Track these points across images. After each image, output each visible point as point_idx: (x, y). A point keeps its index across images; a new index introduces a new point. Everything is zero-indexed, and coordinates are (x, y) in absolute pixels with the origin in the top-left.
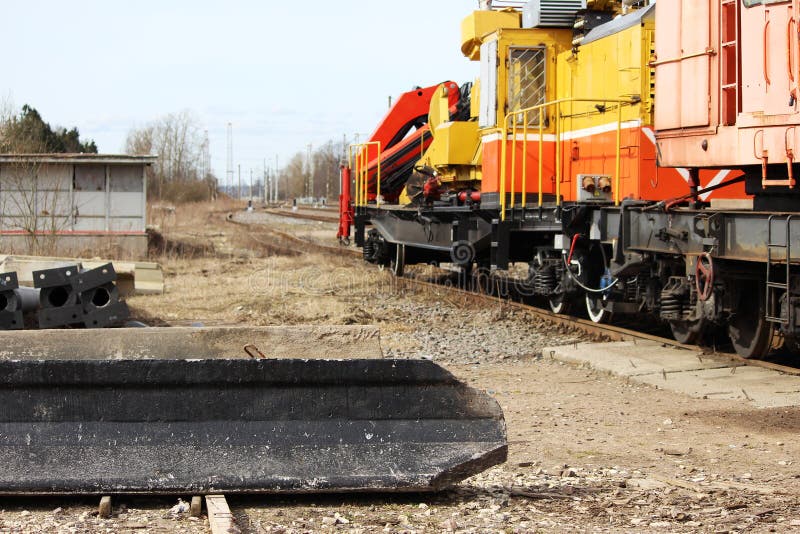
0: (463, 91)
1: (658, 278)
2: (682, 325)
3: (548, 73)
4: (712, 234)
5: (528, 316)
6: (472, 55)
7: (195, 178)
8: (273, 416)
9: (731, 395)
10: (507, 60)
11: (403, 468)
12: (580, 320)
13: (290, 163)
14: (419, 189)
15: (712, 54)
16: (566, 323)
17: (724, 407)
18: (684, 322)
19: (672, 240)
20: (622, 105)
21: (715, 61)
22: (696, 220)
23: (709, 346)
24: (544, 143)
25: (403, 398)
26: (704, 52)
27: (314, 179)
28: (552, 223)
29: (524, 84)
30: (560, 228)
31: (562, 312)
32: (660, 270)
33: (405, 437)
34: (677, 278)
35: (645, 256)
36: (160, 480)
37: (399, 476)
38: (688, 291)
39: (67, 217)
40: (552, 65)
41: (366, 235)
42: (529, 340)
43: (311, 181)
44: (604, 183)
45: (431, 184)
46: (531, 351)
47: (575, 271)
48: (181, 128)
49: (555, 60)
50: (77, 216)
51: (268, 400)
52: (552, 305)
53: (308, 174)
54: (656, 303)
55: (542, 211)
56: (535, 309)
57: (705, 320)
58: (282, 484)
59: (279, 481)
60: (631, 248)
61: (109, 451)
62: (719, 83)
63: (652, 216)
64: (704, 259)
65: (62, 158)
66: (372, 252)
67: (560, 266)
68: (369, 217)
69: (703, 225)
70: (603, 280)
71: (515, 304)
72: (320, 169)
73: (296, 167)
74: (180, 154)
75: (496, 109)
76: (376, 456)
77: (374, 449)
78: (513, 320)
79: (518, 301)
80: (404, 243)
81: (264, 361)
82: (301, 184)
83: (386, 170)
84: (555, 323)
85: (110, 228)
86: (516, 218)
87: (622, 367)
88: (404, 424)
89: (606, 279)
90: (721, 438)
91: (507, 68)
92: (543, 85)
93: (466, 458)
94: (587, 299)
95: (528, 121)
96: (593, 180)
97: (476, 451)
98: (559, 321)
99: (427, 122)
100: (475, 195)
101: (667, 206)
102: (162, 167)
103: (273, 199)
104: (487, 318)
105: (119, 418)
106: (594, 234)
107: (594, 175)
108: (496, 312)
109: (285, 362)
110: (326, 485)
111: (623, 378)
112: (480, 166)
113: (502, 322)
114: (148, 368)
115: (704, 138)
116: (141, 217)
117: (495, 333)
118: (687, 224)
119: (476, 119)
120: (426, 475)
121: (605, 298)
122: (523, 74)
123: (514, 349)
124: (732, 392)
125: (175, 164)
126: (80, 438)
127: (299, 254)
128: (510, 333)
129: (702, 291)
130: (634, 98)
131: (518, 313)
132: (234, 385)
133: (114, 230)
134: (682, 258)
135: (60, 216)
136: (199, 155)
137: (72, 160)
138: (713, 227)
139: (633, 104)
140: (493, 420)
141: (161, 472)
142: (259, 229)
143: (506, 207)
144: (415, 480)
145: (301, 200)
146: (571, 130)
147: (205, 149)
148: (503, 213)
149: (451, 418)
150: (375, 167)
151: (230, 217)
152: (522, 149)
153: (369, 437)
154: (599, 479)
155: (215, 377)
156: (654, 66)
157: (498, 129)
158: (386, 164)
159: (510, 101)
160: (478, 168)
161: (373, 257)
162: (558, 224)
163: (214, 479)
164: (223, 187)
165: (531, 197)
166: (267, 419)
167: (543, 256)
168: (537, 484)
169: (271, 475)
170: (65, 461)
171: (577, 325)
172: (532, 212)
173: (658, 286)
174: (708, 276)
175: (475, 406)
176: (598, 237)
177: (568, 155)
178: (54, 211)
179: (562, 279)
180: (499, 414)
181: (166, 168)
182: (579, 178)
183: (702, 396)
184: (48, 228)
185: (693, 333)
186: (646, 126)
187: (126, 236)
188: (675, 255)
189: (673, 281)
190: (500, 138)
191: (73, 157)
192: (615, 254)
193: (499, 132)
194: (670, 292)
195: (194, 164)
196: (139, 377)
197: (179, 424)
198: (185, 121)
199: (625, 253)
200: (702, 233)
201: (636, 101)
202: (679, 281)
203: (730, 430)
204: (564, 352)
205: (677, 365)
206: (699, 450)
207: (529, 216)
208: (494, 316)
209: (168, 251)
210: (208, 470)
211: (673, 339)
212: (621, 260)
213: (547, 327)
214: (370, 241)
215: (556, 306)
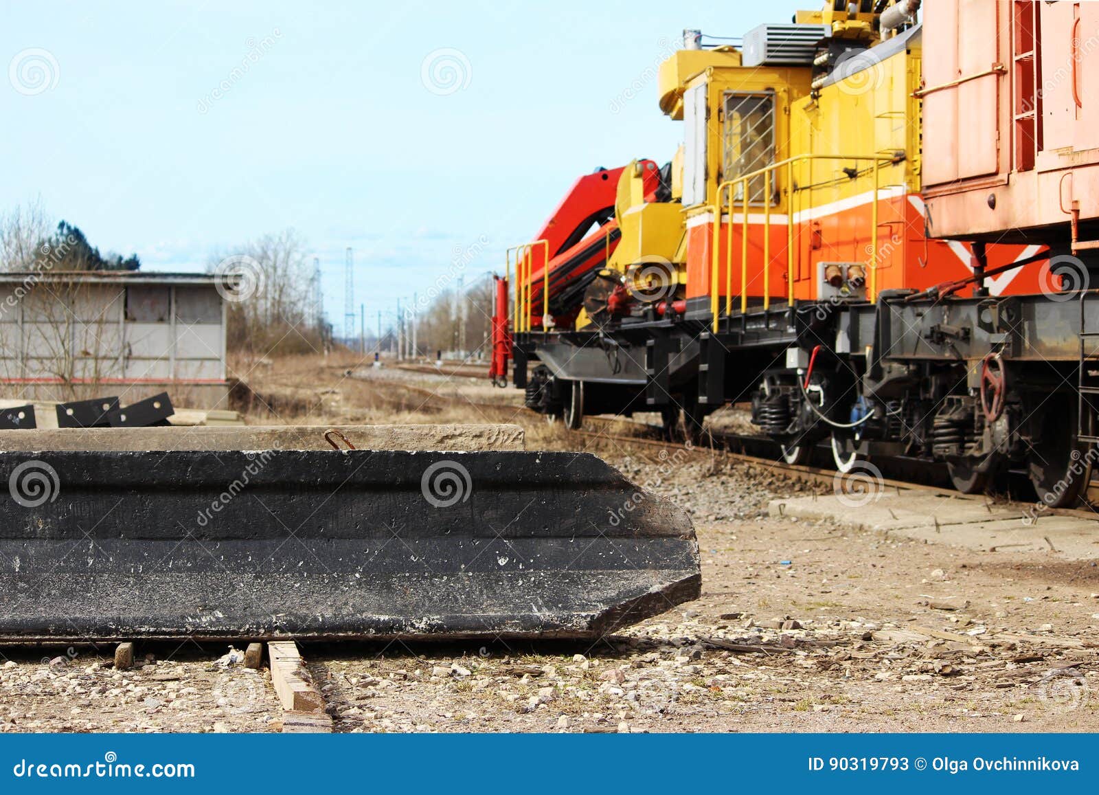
0: (665, 174)
1: (930, 400)
2: (963, 464)
3: (778, 128)
4: (1002, 326)
5: (751, 471)
6: (674, 113)
7: (302, 324)
8: (366, 533)
9: (1029, 547)
10: (720, 111)
11: (550, 604)
12: (824, 472)
13: (433, 303)
14: (602, 302)
15: (1000, 73)
16: (804, 477)
17: (1017, 559)
18: (965, 458)
19: (948, 340)
20: (880, 167)
21: (1005, 81)
22: (980, 310)
23: (1002, 493)
24: (772, 227)
25: (550, 507)
26: (990, 70)
27: (467, 325)
28: (783, 332)
29: (745, 145)
30: (794, 339)
31: (799, 462)
32: (933, 390)
33: (555, 562)
34: (955, 397)
35: (912, 367)
36: (204, 620)
37: (544, 615)
38: (972, 415)
39: (117, 359)
40: (784, 117)
41: (530, 375)
42: (752, 499)
43: (463, 328)
44: (855, 274)
45: (617, 294)
46: (753, 510)
47: (815, 399)
48: (282, 255)
49: (788, 111)
50: (128, 358)
51: (360, 508)
52: (785, 453)
53: (459, 319)
54: (928, 435)
55: (770, 316)
56: (761, 460)
57: (996, 454)
58: (378, 626)
59: (373, 621)
60: (892, 356)
61: (132, 581)
62: (1011, 115)
63: (920, 310)
64: (992, 364)
65: (109, 276)
66: (538, 397)
67: (795, 395)
68: (533, 347)
69: (990, 316)
70: (855, 411)
71: (735, 456)
72: (475, 311)
73: (442, 310)
74: (281, 291)
75: (706, 180)
76: (512, 588)
77: (510, 580)
78: (731, 476)
79: (739, 452)
80: (581, 380)
81: (352, 454)
82: (450, 333)
83: (558, 282)
84: (790, 479)
85: (175, 376)
86: (735, 330)
87: (878, 520)
88: (552, 544)
89: (859, 409)
90: (1012, 591)
91: (721, 122)
92: (772, 146)
93: (641, 591)
94: (833, 441)
95: (749, 197)
96: (840, 269)
97: (656, 583)
98: (794, 476)
99: (614, 216)
100: (678, 305)
101: (941, 293)
102: (255, 309)
103: (411, 354)
104: (694, 474)
105: (147, 534)
106: (842, 345)
107: (841, 264)
108: (708, 466)
109: (383, 456)
110: (440, 627)
111: (879, 533)
112: (684, 265)
113: (714, 478)
114: (188, 463)
115: (991, 191)
116: (219, 360)
117: (705, 491)
118: (968, 316)
119: (679, 201)
120: (584, 614)
121: (857, 437)
122: (743, 131)
123: (732, 510)
124: (1031, 544)
125: (273, 305)
126: (91, 562)
127: (439, 410)
128: (726, 491)
129: (990, 410)
130: (897, 155)
131: (739, 467)
132: (311, 488)
133: (181, 377)
134: (962, 365)
135: (105, 358)
136: (307, 292)
137: (123, 280)
138: (1005, 316)
139: (895, 163)
140: (680, 539)
141: (205, 608)
142: (386, 385)
143: (720, 316)
144: (567, 620)
145: (449, 355)
146: (811, 207)
147: (316, 283)
148: (715, 325)
149: (620, 536)
150: (542, 279)
151: (349, 373)
152: (741, 234)
153: (502, 562)
154: (835, 632)
155: (283, 476)
156: (921, 96)
157: (708, 207)
158: (556, 275)
159: (725, 166)
160: (680, 267)
161: (540, 404)
162: (791, 334)
163: (279, 619)
164: (341, 340)
165: (755, 301)
166: (358, 536)
167: (772, 382)
168: (745, 636)
169: (361, 612)
170: (69, 594)
171: (819, 479)
172: (757, 319)
173: (930, 410)
174: (997, 385)
175: (655, 519)
176: (847, 350)
177: (807, 242)
178: (97, 350)
179: (799, 412)
180: (689, 531)
181: (260, 311)
182: (819, 267)
183: (988, 549)
184: (90, 375)
185: (980, 474)
186: (913, 194)
187: (197, 385)
188: (953, 361)
189: (951, 402)
190: (712, 221)
191: (124, 276)
192: (869, 368)
193: (710, 211)
194: (946, 417)
195: (300, 304)
196: (174, 476)
197: (234, 542)
198: (288, 245)
199: (883, 365)
200: (988, 328)
201: (899, 159)
202: (959, 401)
203: (1024, 582)
204: (798, 504)
205: (956, 517)
206: (980, 604)
207: (751, 327)
208: (704, 470)
209: (256, 407)
210: (272, 606)
211: (953, 488)
212: (877, 375)
213: (777, 484)
214: (536, 384)
215: (790, 453)
